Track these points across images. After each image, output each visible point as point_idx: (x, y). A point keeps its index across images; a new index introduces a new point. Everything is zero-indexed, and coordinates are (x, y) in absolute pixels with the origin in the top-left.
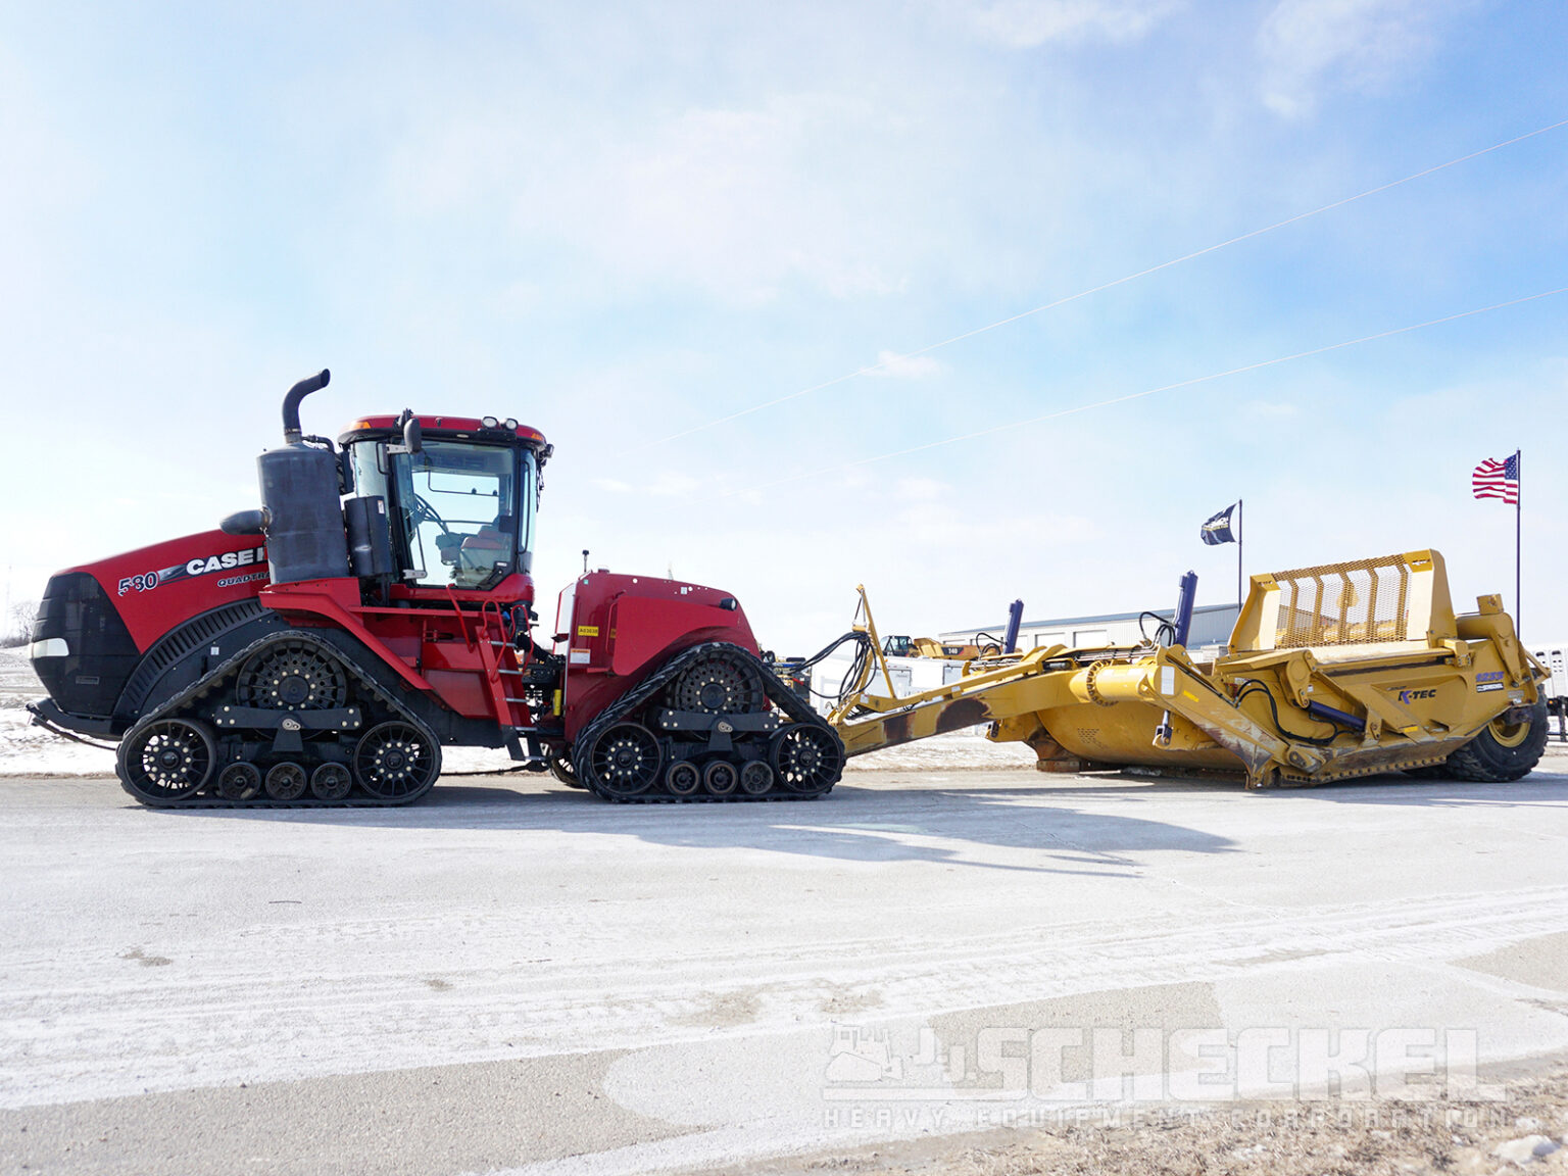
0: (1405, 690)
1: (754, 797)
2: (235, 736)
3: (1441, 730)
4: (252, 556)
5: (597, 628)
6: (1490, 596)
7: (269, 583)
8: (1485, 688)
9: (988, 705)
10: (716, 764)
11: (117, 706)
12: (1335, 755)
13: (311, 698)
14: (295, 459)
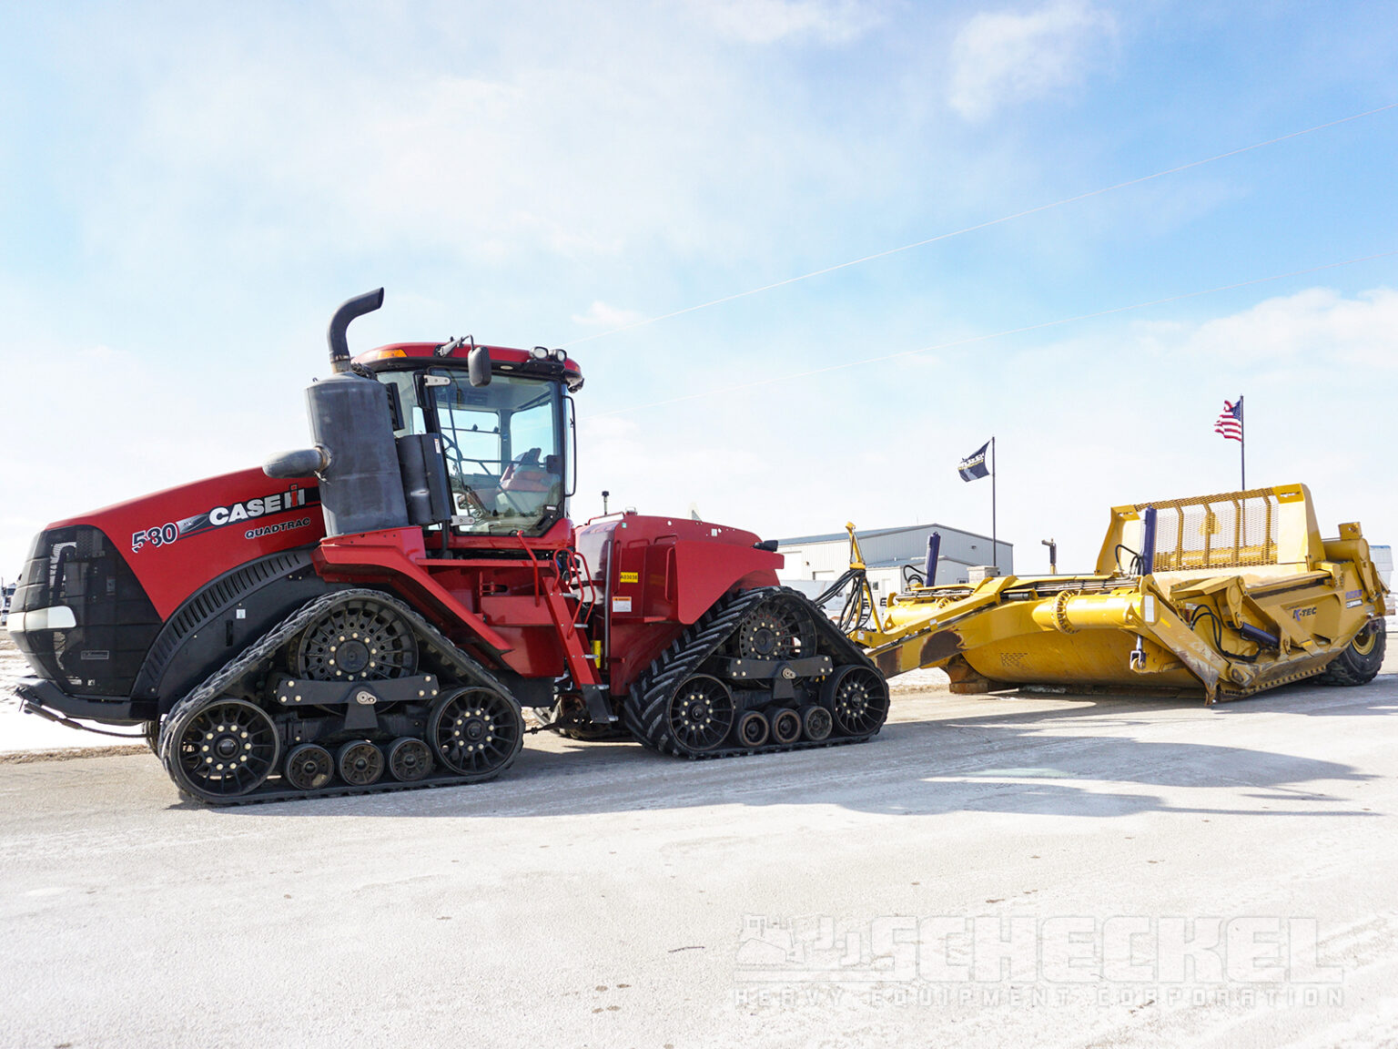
0: (1297, 609)
1: (817, 743)
2: (292, 713)
3: (1323, 643)
4: (279, 502)
5: (636, 574)
6: (1352, 524)
7: (326, 536)
8: (1352, 604)
9: (962, 637)
10: (784, 712)
11: (135, 686)
12: (1261, 670)
13: (373, 665)
14: (354, 390)
